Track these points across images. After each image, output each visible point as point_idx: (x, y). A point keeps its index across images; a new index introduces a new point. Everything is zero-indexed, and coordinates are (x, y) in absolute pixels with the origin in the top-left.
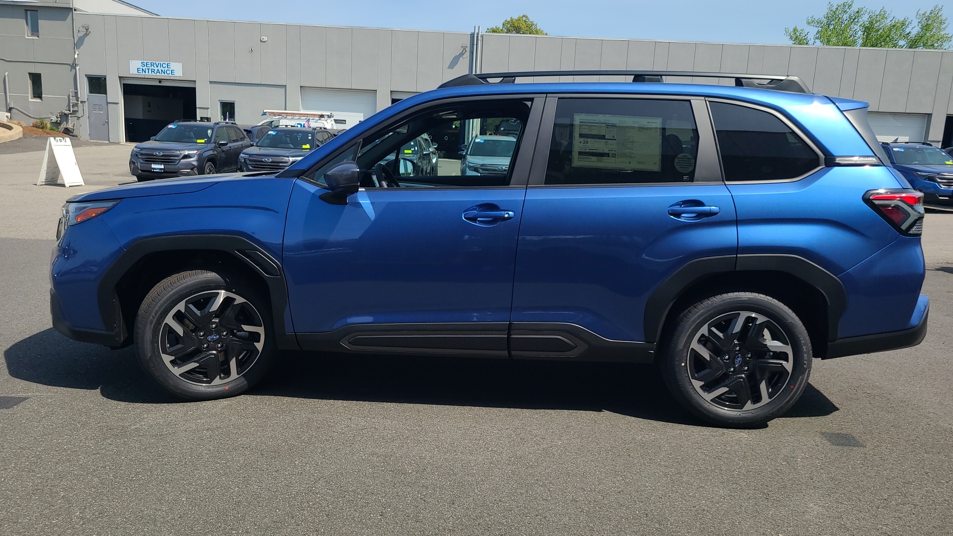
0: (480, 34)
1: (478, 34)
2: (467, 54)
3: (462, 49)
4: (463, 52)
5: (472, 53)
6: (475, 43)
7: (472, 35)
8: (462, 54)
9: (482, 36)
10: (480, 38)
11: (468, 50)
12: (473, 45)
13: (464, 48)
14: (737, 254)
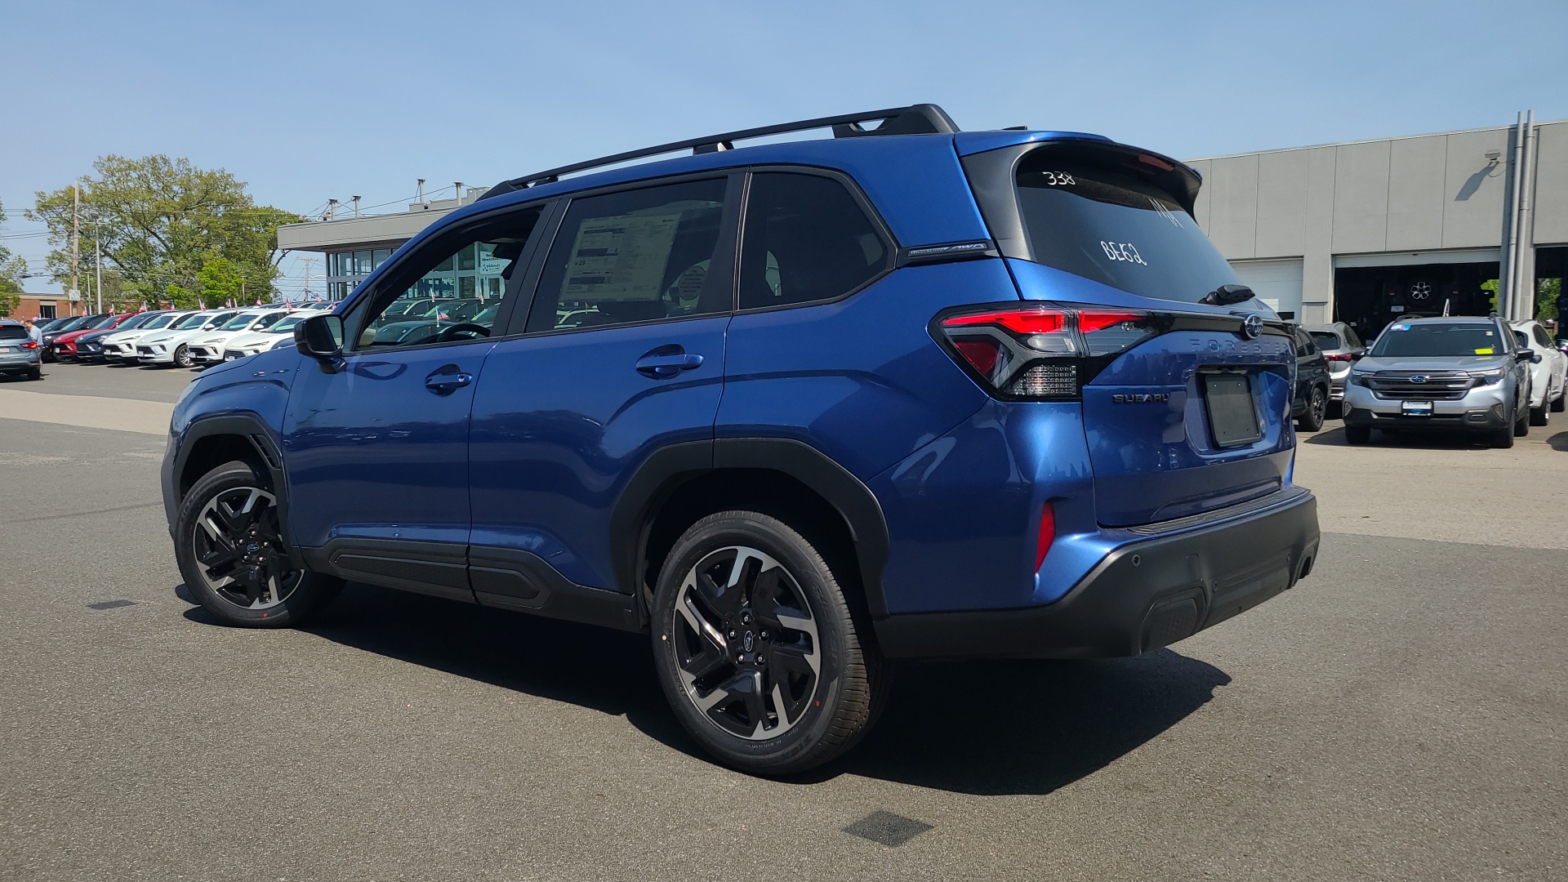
0: (1531, 125)
1: (1526, 126)
2: (1502, 168)
3: (1489, 159)
4: (1492, 166)
5: (1511, 164)
6: (1520, 143)
7: (1513, 131)
8: (1489, 169)
9: (1537, 129)
10: (1531, 133)
11: (1503, 159)
12: (1515, 148)
13: (1493, 157)
14: (714, 438)
